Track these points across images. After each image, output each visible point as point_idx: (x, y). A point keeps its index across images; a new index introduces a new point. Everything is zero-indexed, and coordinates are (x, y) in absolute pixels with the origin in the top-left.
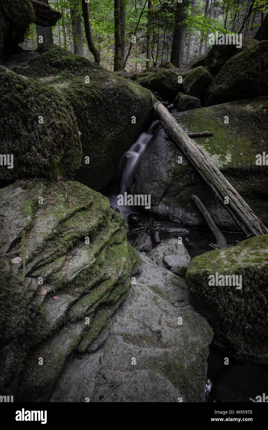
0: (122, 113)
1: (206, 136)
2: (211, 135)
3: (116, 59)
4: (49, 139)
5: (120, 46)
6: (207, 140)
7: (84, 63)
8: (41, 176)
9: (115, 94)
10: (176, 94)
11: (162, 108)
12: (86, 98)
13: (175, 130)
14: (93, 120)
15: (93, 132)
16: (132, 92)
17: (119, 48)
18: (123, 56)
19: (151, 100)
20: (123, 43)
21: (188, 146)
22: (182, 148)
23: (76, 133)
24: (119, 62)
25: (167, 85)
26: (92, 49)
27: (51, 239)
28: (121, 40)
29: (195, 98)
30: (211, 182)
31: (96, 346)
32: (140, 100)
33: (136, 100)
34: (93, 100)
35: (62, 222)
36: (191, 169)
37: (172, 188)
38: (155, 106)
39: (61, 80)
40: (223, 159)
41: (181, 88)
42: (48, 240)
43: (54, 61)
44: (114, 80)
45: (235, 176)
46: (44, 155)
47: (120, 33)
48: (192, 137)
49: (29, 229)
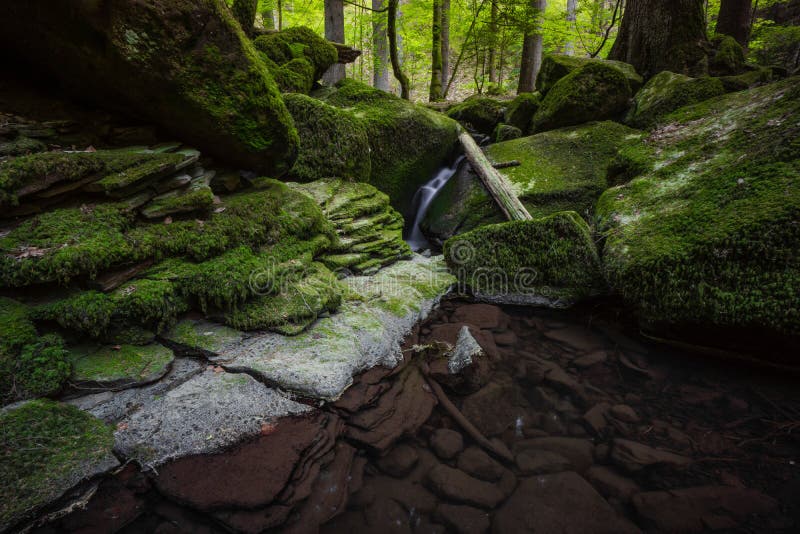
0: (418, 143)
1: (512, 165)
2: (518, 164)
3: (434, 86)
4: (347, 147)
5: (439, 68)
6: (514, 169)
7: (381, 95)
8: (338, 175)
9: (409, 124)
10: (496, 125)
11: (467, 139)
12: (379, 128)
13: (477, 160)
14: (384, 148)
15: (384, 160)
16: (430, 121)
17: (438, 71)
18: (444, 80)
19: (456, 131)
20: (445, 64)
21: (488, 174)
22: (482, 178)
23: (367, 148)
24: (438, 89)
25: (482, 114)
26: (399, 75)
27: (344, 207)
28: (441, 60)
29: (514, 128)
30: (504, 206)
31: (367, 271)
32: (440, 130)
33: (435, 130)
34: (387, 129)
35: (353, 200)
36: (490, 199)
37: (468, 220)
38: (460, 137)
39: (357, 111)
40: (526, 186)
41: (501, 118)
42: (343, 207)
43: (351, 94)
44: (410, 110)
45: (536, 203)
46: (342, 159)
47: (440, 51)
48: (497, 167)
49: (331, 200)
